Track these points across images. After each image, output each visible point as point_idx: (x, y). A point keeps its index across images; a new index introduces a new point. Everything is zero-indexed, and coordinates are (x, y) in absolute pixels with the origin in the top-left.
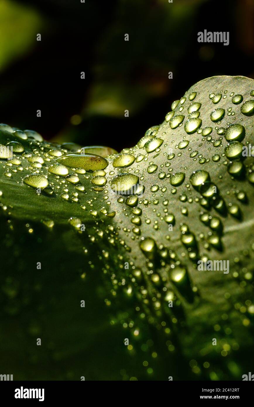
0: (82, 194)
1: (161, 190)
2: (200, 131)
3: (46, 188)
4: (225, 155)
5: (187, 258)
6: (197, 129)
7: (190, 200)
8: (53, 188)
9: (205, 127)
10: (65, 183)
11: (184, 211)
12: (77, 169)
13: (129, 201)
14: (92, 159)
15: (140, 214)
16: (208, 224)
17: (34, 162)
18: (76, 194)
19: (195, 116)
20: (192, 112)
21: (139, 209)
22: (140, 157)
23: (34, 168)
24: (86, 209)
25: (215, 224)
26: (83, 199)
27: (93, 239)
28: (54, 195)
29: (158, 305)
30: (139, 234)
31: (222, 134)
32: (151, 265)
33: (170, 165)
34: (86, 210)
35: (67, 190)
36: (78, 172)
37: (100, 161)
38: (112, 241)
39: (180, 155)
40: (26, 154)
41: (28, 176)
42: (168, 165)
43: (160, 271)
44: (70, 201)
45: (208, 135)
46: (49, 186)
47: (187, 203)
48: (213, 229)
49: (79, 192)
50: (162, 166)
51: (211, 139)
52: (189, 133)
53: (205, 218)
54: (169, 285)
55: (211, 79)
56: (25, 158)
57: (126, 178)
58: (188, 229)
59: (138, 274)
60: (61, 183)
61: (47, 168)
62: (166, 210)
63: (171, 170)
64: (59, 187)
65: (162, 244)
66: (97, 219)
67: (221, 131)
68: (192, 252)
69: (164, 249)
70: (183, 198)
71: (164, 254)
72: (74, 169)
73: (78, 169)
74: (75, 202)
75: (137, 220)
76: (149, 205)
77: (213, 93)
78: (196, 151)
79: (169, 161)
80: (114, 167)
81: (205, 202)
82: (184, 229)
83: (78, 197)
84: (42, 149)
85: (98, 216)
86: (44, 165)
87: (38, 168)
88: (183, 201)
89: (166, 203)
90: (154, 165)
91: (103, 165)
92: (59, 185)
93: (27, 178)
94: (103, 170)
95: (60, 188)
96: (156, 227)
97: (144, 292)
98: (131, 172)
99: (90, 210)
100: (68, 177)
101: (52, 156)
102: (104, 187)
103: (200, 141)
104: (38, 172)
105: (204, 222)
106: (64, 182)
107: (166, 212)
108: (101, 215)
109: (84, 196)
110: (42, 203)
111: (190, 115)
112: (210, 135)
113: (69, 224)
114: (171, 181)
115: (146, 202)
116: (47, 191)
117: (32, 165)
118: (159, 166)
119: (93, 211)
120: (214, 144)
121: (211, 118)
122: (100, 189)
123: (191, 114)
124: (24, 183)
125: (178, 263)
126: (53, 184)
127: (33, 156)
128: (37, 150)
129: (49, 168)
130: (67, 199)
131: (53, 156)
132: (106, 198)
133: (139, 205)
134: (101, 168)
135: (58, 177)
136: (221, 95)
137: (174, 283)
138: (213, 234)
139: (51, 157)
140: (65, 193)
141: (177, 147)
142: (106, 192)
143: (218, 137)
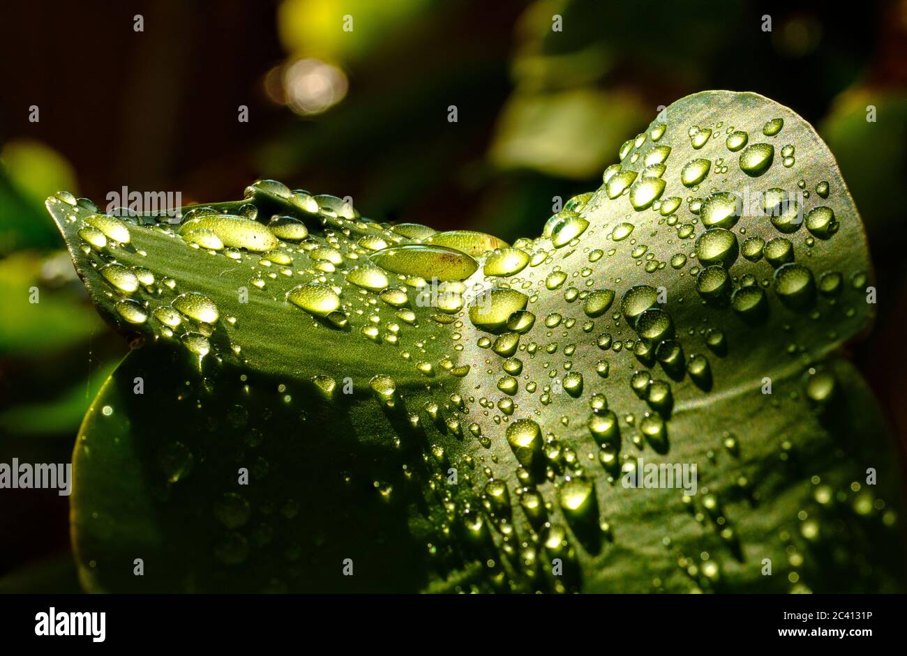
0: (409, 328)
1: (565, 324)
2: (657, 205)
3: (333, 313)
4: (697, 256)
5: (597, 463)
6: (654, 200)
7: (617, 347)
8: (348, 314)
9: (670, 196)
10: (377, 306)
11: (602, 368)
12: (409, 276)
13: (500, 344)
14: (444, 258)
15: (518, 373)
16: (644, 395)
17: (321, 260)
18: (395, 328)
19: (655, 173)
20: (652, 166)
21: (517, 360)
22: (539, 255)
23: (318, 271)
24: (410, 357)
25: (658, 396)
26: (409, 338)
27: (415, 420)
28: (347, 328)
29: (530, 556)
30: (510, 412)
31: (696, 213)
32: (525, 475)
33: (591, 273)
34: (410, 359)
35: (376, 319)
36: (410, 283)
37: (461, 262)
38: (454, 425)
39: (611, 253)
40: (310, 242)
41: (300, 287)
42: (586, 273)
43: (540, 488)
44: (379, 341)
45: (672, 214)
46: (340, 308)
47: (610, 351)
48: (653, 405)
49: (403, 322)
50: (576, 274)
51: (677, 221)
52: (638, 209)
53: (641, 384)
54: (556, 518)
55: (698, 97)
56: (306, 251)
57: (503, 298)
58: (606, 404)
59: (498, 493)
60: (367, 305)
61: (345, 272)
62: (568, 366)
63: (590, 283)
64: (360, 312)
65: (551, 434)
66: (430, 380)
67: (696, 206)
68: (607, 450)
69: (554, 444)
70: (604, 342)
71: (553, 455)
72: (403, 278)
73: (412, 276)
74: (390, 344)
75: (509, 385)
76: (538, 353)
77: (696, 126)
78: (643, 246)
79: (590, 265)
80: (485, 274)
81: (644, 351)
82: (598, 405)
83: (399, 335)
84: (348, 233)
85: (432, 374)
86: (341, 267)
87: (326, 273)
88: (603, 348)
89: (569, 351)
90: (562, 273)
91: (466, 271)
92: (363, 307)
93: (297, 291)
94: (462, 280)
95: (363, 314)
96: (545, 399)
97: (507, 530)
98: (516, 286)
99: (419, 360)
100: (385, 292)
101: (365, 248)
102: (457, 315)
103: (655, 226)
104: (323, 279)
105: (637, 391)
106: (374, 301)
107: (567, 369)
108: (439, 371)
109: (411, 332)
110: (319, 343)
111: (647, 170)
112: (676, 213)
113: (371, 388)
114: (586, 305)
115: (532, 348)
116: (334, 319)
117: (316, 265)
118: (570, 275)
119: (424, 362)
120: (679, 233)
121: (682, 179)
122: (447, 318)
123: (648, 168)
124: (289, 301)
125: (578, 473)
126: (350, 305)
127: (321, 248)
128: (335, 237)
129: (350, 273)
130: (374, 338)
131: (367, 249)
132: (456, 337)
133: (518, 355)
134: (460, 277)
135: (365, 292)
136: (711, 131)
137: (566, 512)
138: (651, 415)
139: (362, 252)
140: (372, 324)
141: (610, 236)
142: (458, 325)
143: (689, 218)
